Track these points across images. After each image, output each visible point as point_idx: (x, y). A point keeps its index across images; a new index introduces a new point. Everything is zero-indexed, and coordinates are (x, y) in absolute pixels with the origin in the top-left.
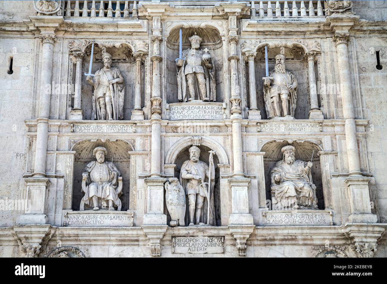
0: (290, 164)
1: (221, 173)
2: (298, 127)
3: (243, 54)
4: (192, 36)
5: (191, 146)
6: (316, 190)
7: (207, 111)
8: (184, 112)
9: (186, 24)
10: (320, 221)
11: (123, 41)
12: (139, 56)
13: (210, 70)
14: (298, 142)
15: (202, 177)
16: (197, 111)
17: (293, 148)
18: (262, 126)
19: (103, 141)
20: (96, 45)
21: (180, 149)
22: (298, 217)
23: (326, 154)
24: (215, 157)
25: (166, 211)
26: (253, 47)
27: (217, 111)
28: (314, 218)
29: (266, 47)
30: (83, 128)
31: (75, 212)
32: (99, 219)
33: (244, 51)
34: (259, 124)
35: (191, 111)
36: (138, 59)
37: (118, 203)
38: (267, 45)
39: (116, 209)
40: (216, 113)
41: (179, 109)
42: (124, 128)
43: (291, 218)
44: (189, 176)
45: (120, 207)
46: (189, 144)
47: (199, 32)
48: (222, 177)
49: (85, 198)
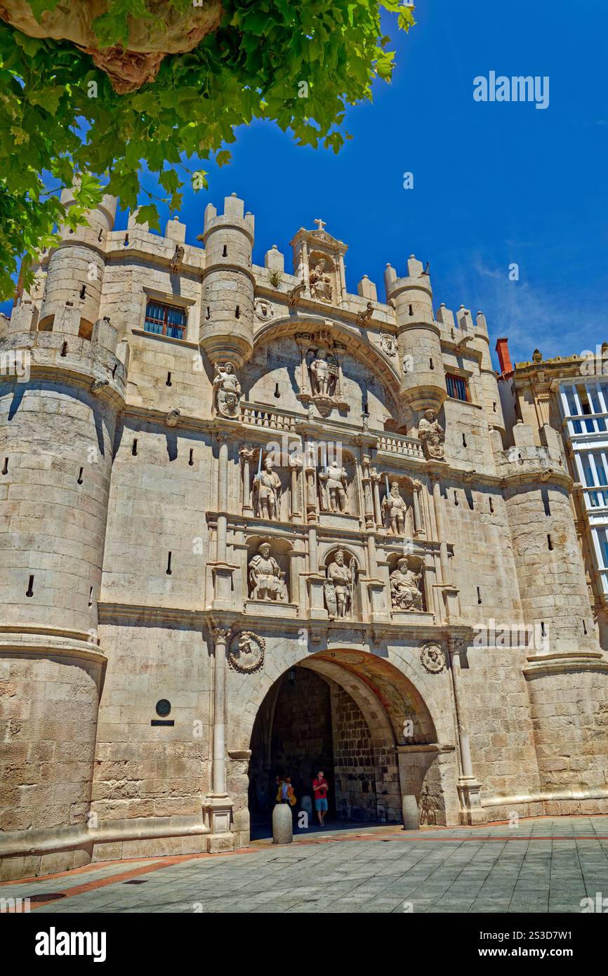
0: (405, 573)
3: (372, 477)
5: (337, 551)
7: (348, 522)
8: (330, 522)
10: (427, 621)
18: (387, 540)
19: (270, 537)
21: (328, 553)
22: (414, 618)
23: (429, 569)
26: (377, 473)
27: (355, 523)
28: (424, 619)
29: (387, 475)
30: (254, 525)
32: (272, 609)
35: (336, 521)
36: (295, 469)
37: (284, 594)
40: (354, 525)
41: (327, 518)
42: (286, 529)
43: (408, 618)
45: (286, 600)
48: (361, 581)
49: (257, 589)
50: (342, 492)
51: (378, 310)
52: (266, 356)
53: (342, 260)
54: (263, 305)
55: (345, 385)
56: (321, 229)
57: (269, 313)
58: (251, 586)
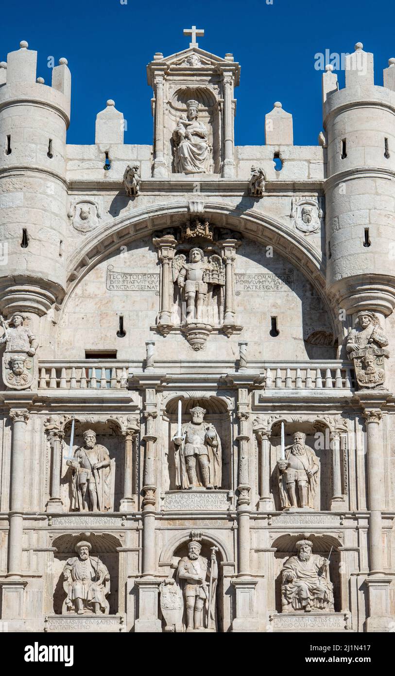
0: (306, 560)
1: (225, 573)
2: (316, 520)
3: (255, 431)
4: (193, 407)
5: (191, 540)
6: (333, 589)
7: (210, 500)
8: (182, 502)
9: (186, 394)
10: (334, 624)
11: (108, 417)
12: (127, 434)
13: (215, 449)
14: (316, 535)
15: (204, 577)
16: (198, 500)
17: (310, 543)
18: (274, 518)
19: (88, 534)
20: (77, 421)
21: (177, 544)
22: (310, 621)
23: (346, 550)
24: (219, 555)
25: (161, 616)
26: (266, 423)
27: (222, 499)
28: (328, 621)
29: (283, 424)
30: (63, 521)
31: (57, 615)
32: (84, 624)
33: (255, 428)
34: (270, 516)
35: (191, 500)
36: (129, 438)
37: (106, 604)
38: (285, 421)
39: (103, 611)
40: (221, 503)
41: (176, 498)
42: (111, 521)
43: (302, 622)
44: (187, 575)
45: (107, 610)
46: (188, 538)
47: (202, 402)
48: (225, 577)
49: (67, 600)
50: (204, 460)
51: (293, 160)
52: (104, 279)
53: (230, 90)
54: (86, 207)
55: (238, 294)
56: (194, 45)
57: (92, 218)
58: (59, 596)
